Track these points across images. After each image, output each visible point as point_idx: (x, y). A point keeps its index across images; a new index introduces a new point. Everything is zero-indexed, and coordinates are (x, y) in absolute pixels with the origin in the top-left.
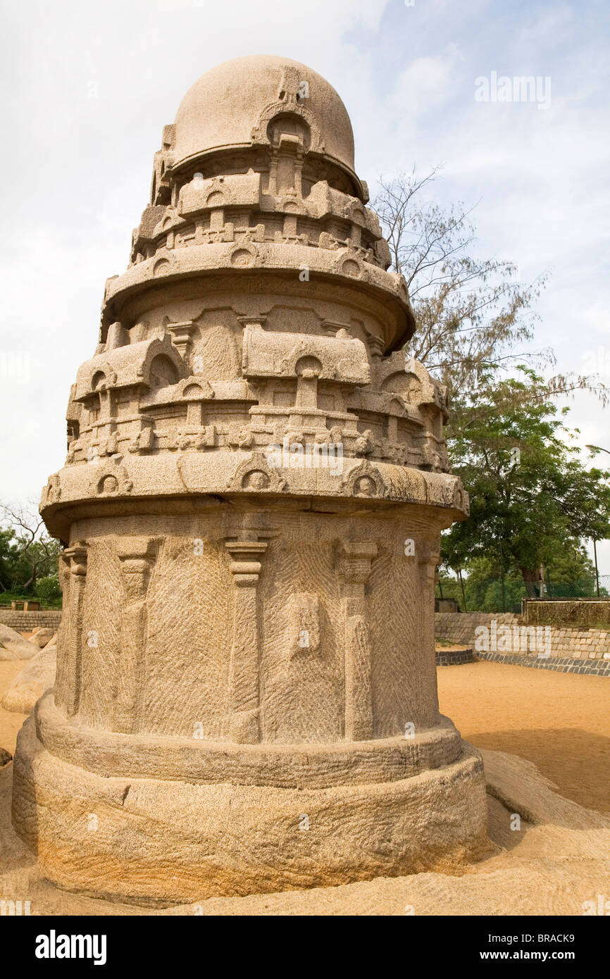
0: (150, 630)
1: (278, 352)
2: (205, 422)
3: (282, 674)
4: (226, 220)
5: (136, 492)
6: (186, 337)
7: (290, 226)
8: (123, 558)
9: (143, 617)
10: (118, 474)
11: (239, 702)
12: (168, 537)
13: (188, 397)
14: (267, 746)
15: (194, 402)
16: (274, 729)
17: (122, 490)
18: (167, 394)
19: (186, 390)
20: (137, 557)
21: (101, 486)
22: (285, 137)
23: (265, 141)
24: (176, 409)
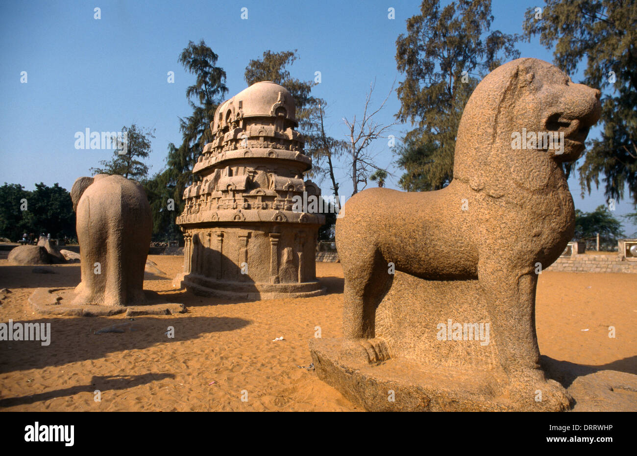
0: (249, 256)
1: (283, 184)
2: (262, 201)
3: (284, 265)
4: (264, 141)
5: (246, 220)
6: (252, 174)
7: (282, 141)
8: (239, 237)
9: (247, 252)
10: (241, 215)
11: (273, 274)
12: (253, 231)
13: (258, 194)
14: (281, 284)
15: (260, 196)
16: (282, 280)
17: (242, 220)
18: (253, 192)
19: (257, 192)
20: (244, 237)
21: (235, 218)
22: (279, 114)
23: (275, 115)
24: (255, 197)
